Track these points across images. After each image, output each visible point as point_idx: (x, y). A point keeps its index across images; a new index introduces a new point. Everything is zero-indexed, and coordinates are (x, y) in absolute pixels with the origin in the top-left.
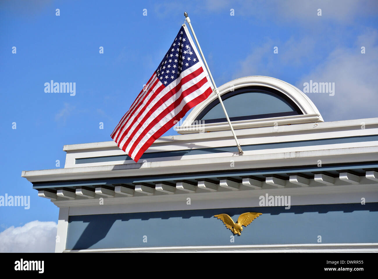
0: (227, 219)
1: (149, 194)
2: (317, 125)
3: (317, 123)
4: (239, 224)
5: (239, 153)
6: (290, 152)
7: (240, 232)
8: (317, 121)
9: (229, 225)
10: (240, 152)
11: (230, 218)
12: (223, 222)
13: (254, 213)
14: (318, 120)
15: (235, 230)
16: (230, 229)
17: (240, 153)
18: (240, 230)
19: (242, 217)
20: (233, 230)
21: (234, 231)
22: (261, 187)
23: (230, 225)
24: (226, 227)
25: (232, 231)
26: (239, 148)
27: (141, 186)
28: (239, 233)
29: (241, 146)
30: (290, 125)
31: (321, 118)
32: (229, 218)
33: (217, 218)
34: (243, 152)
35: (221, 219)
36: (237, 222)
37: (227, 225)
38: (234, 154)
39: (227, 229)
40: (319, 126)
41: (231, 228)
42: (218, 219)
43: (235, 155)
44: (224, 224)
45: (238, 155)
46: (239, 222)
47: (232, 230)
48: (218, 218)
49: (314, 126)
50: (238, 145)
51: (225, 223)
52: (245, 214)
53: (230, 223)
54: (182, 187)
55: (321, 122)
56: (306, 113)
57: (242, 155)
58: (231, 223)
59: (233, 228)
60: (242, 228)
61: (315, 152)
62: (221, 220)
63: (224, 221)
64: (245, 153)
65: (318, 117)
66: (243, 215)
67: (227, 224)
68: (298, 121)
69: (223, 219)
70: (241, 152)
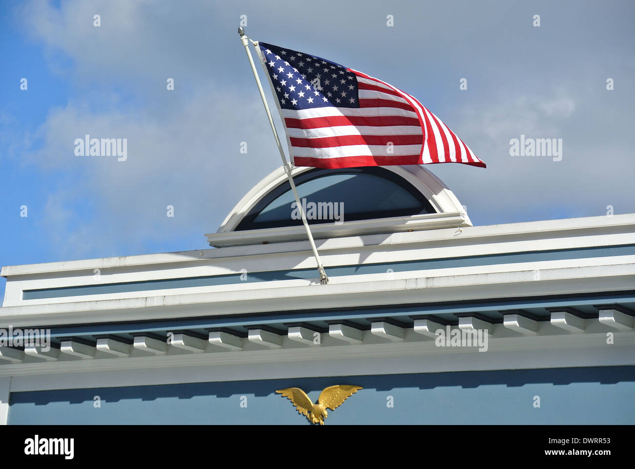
0: (300, 397)
1: (157, 352)
2: (461, 231)
3: (461, 229)
4: (322, 406)
5: (321, 281)
6: (416, 279)
7: (323, 420)
8: (460, 224)
9: (303, 407)
10: (323, 279)
11: (306, 395)
12: (291, 402)
13: (348, 386)
14: (463, 223)
15: (313, 416)
16: (304, 416)
17: (323, 281)
18: (322, 416)
19: (326, 393)
20: (310, 416)
21: (312, 418)
22: (362, 340)
23: (305, 408)
24: (297, 410)
25: (307, 418)
26: (322, 271)
27: (144, 338)
28: (321, 422)
29: (325, 268)
30: (412, 231)
31: (467, 220)
32: (303, 395)
33: (281, 395)
34: (328, 278)
35: (289, 397)
36: (317, 403)
37: (299, 408)
38: (311, 282)
39: (299, 414)
40: (466, 233)
41: (306, 413)
42: (282, 397)
43: (314, 284)
44: (294, 406)
45: (319, 284)
46: (320, 402)
47: (308, 416)
48: (283, 395)
49: (456, 234)
50: (320, 266)
51: (295, 404)
52: (330, 389)
53: (304, 404)
54: (219, 339)
55: (467, 226)
56: (441, 211)
57: (326, 283)
58: (306, 405)
59: (309, 412)
60: (326, 413)
61: (462, 278)
62: (287, 398)
63: (293, 401)
64: (332, 280)
65: (461, 218)
66: (329, 390)
67: (299, 406)
68: (428, 224)
69: (291, 397)
70: (325, 279)
